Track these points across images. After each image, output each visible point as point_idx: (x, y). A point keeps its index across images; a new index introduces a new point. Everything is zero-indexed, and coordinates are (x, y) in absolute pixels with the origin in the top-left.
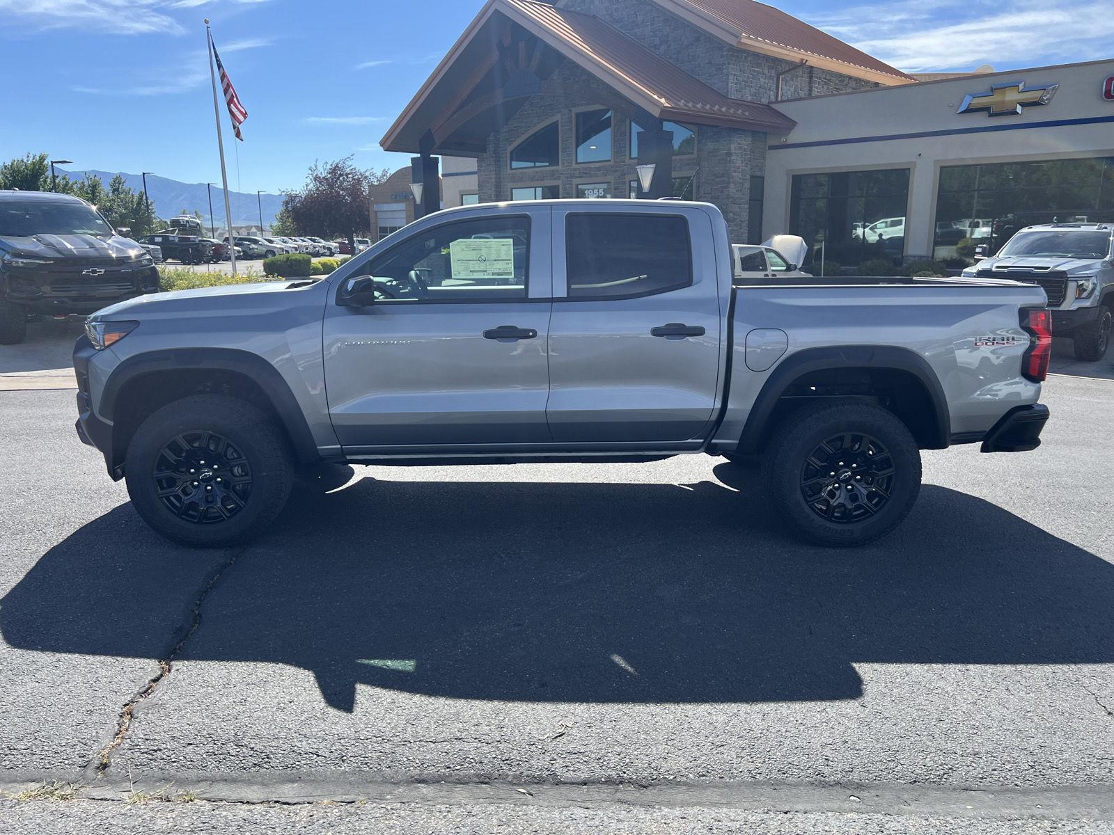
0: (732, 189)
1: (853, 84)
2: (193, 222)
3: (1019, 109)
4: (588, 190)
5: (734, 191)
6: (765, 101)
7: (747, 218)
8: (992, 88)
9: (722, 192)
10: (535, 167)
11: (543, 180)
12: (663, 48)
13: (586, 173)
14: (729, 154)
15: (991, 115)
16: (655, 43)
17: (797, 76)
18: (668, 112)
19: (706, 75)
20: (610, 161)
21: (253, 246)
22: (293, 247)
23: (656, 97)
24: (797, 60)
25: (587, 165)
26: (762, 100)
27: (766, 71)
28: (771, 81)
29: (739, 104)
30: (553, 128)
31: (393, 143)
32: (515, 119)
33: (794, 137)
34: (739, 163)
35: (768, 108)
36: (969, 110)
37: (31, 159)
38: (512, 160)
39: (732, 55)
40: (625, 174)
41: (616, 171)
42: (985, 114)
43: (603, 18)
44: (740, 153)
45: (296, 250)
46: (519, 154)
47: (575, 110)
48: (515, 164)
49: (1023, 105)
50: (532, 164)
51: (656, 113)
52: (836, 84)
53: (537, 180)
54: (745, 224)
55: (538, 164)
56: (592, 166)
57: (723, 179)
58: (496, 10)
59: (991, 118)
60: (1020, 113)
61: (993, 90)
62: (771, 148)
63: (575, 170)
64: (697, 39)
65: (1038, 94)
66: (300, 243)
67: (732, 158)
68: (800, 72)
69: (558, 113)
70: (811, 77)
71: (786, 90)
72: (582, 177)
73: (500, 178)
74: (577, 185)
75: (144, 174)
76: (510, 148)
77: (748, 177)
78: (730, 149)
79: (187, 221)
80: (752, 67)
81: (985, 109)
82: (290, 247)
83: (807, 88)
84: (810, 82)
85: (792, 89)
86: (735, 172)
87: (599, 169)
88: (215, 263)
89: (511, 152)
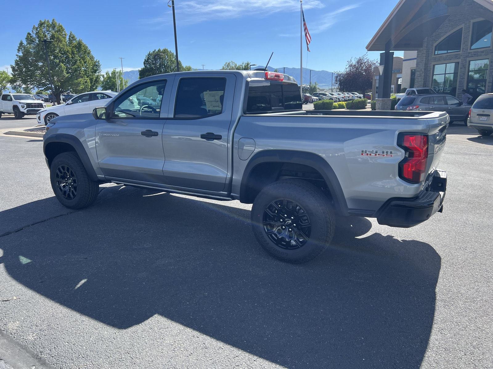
2: (306, 87)
10: (447, 53)
11: (451, 60)
13: (475, 55)
20: (489, 47)
21: (324, 97)
22: (342, 97)
25: (476, 50)
30: (460, 32)
31: (372, 47)
32: (440, 29)
37: (244, 65)
38: (435, 50)
45: (343, 98)
46: (439, 48)
47: (472, 21)
48: (437, 52)
53: (448, 60)
55: (449, 51)
56: (479, 50)
63: (469, 53)
66: (347, 95)
69: (463, 23)
72: (472, 57)
73: (428, 60)
74: (469, 61)
75: (284, 68)
76: (435, 45)
79: (304, 87)
82: (341, 97)
87: (482, 52)
88: (306, 104)
89: (436, 47)
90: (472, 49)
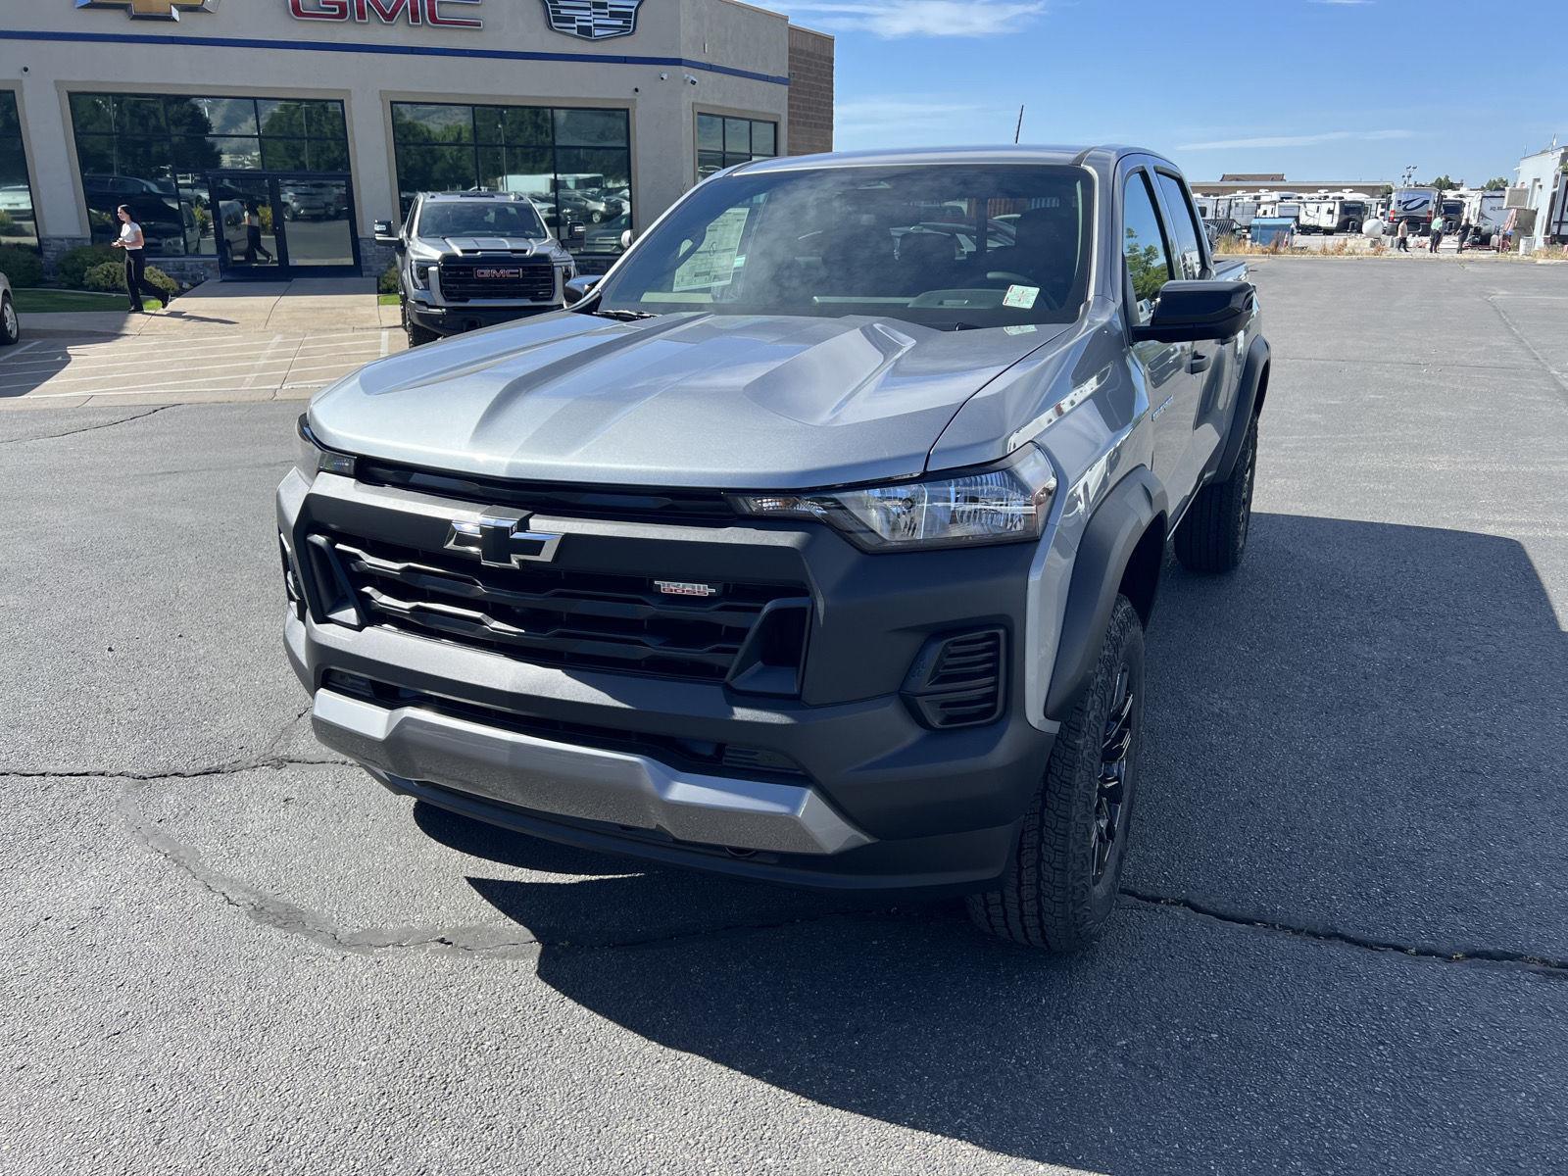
3: (175, 14)
15: (134, 19)
42: (124, 14)
49: (182, 8)
59: (134, 22)
60: (178, 19)
81: (121, 6)
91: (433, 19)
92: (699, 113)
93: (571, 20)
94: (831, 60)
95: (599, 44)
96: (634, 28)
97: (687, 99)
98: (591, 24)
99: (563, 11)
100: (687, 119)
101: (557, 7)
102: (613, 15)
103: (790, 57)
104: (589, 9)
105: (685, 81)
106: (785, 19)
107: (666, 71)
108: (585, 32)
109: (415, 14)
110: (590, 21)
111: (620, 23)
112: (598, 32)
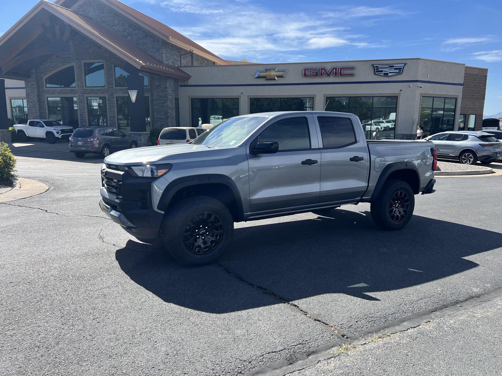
0: (169, 103)
1: (206, 62)
3: (276, 78)
4: (93, 100)
5: (169, 104)
6: (176, 66)
7: (175, 116)
8: (266, 69)
9: (164, 104)
11: (67, 94)
12: (129, 38)
13: (92, 92)
14: (166, 88)
15: (267, 80)
16: (125, 35)
17: (187, 57)
18: (143, 67)
19: (152, 52)
20: (105, 87)
23: (137, 60)
24: (189, 50)
25: (92, 88)
26: (176, 65)
27: (176, 53)
28: (178, 57)
29: (168, 66)
30: (71, 69)
32: (47, 63)
33: (190, 82)
34: (170, 92)
35: (178, 69)
36: (259, 77)
38: (46, 83)
39: (163, 45)
40: (113, 94)
41: (108, 92)
42: (264, 79)
43: (96, 19)
44: (170, 88)
46: (51, 80)
47: (83, 62)
48: (48, 85)
49: (278, 77)
50: (60, 86)
51: (139, 68)
52: (201, 61)
53: (63, 94)
54: (174, 118)
56: (95, 88)
57: (164, 98)
58: (43, 8)
59: (266, 81)
60: (276, 79)
61: (266, 70)
62: (181, 86)
63: (85, 90)
64: (146, 36)
65: (282, 73)
67: (168, 89)
68: (188, 55)
69: (73, 62)
70: (192, 58)
71: (184, 62)
72: (89, 93)
73: (39, 92)
74: (87, 97)
76: (45, 77)
77: (174, 98)
78: (166, 85)
80: (171, 51)
81: (264, 77)
83: (191, 62)
84: (192, 59)
85: (186, 62)
86: (169, 95)
87: (99, 90)
89: (46, 79)
90: (87, 87)
91: (341, 74)
92: (423, 96)
93: (382, 71)
94: (486, 76)
95: (390, 77)
96: (402, 72)
97: (418, 92)
98: (388, 72)
99: (379, 69)
100: (418, 99)
101: (378, 68)
102: (396, 69)
103: (464, 76)
104: (388, 68)
105: (418, 87)
106: (464, 65)
107: (411, 84)
108: (386, 74)
109: (336, 73)
110: (388, 71)
111: (398, 71)
112: (390, 74)
